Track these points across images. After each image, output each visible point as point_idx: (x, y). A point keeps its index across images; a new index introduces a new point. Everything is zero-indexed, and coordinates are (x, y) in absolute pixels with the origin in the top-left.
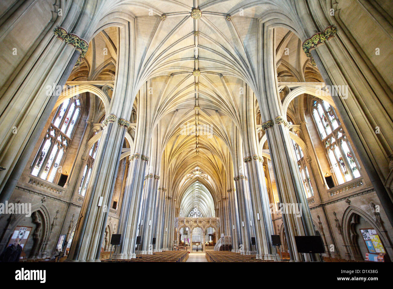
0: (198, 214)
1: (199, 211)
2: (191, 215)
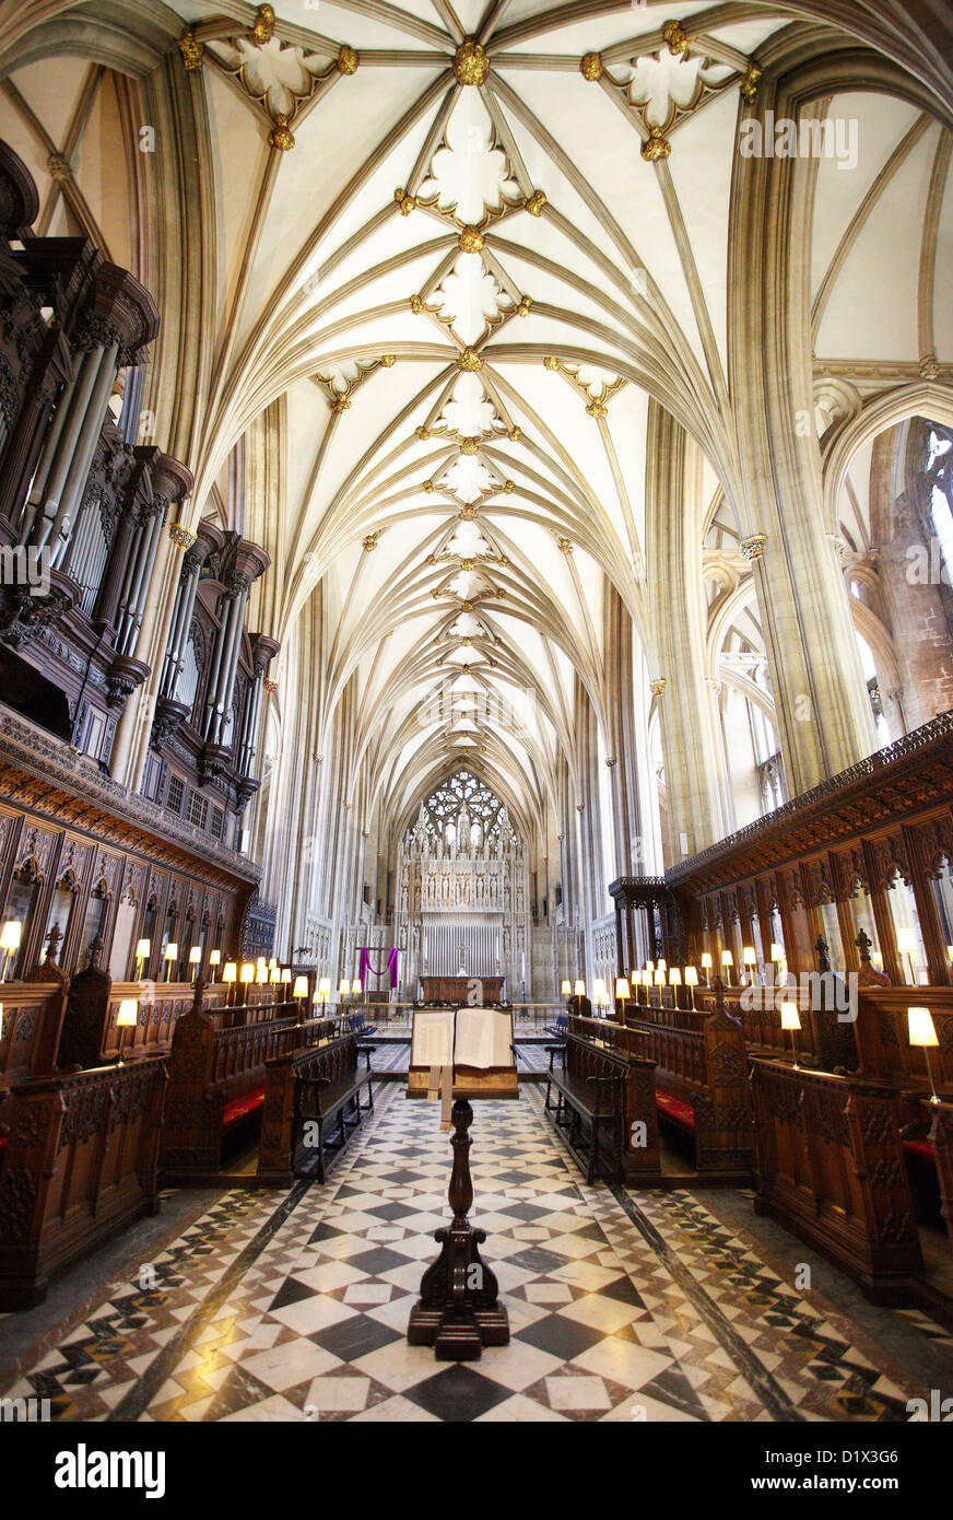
0: (478, 808)
1: (488, 788)
2: (434, 818)
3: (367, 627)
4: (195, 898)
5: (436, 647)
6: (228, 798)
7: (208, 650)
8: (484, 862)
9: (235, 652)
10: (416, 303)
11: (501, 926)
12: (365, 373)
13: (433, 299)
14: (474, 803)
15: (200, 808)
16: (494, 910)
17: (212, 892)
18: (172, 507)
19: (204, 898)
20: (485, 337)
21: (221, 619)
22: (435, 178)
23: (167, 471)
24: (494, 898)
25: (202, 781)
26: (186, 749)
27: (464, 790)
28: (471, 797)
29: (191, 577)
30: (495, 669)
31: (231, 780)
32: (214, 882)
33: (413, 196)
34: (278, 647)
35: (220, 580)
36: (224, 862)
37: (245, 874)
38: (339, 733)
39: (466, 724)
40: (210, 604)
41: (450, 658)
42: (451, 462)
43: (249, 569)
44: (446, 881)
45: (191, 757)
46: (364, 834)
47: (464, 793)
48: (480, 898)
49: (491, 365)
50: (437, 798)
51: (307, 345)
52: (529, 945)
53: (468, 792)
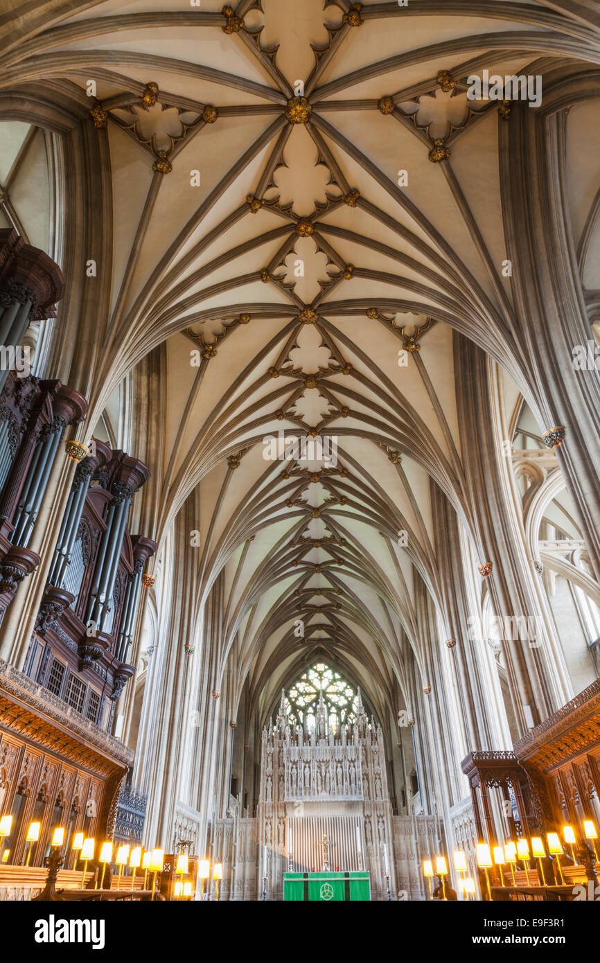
1: (342, 678)
3: (234, 529)
4: (66, 782)
5: (292, 549)
6: (105, 683)
7: (94, 548)
8: (341, 748)
9: (118, 550)
10: (264, 274)
11: (362, 815)
12: (229, 329)
13: (276, 272)
14: (330, 693)
15: (78, 691)
16: (354, 798)
17: (83, 776)
18: (69, 427)
19: (74, 781)
20: (319, 297)
21: (107, 523)
22: (276, 186)
23: (66, 398)
24: (353, 785)
25: (81, 666)
26: (69, 635)
27: (321, 680)
28: (328, 687)
29: (83, 484)
30: (343, 567)
31: (109, 666)
32: (86, 765)
33: (260, 198)
34: (156, 546)
35: (108, 489)
36: (96, 744)
37: (116, 757)
38: (209, 627)
39: (320, 618)
40: (98, 509)
41: (306, 558)
42: (298, 395)
43: (132, 481)
44: (307, 769)
45: (73, 643)
46: (231, 724)
47: (321, 683)
48: (340, 785)
49: (325, 318)
50: (297, 689)
51: (182, 306)
52: (391, 836)
53: (325, 683)
